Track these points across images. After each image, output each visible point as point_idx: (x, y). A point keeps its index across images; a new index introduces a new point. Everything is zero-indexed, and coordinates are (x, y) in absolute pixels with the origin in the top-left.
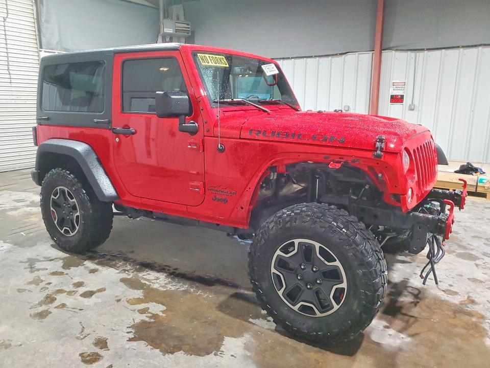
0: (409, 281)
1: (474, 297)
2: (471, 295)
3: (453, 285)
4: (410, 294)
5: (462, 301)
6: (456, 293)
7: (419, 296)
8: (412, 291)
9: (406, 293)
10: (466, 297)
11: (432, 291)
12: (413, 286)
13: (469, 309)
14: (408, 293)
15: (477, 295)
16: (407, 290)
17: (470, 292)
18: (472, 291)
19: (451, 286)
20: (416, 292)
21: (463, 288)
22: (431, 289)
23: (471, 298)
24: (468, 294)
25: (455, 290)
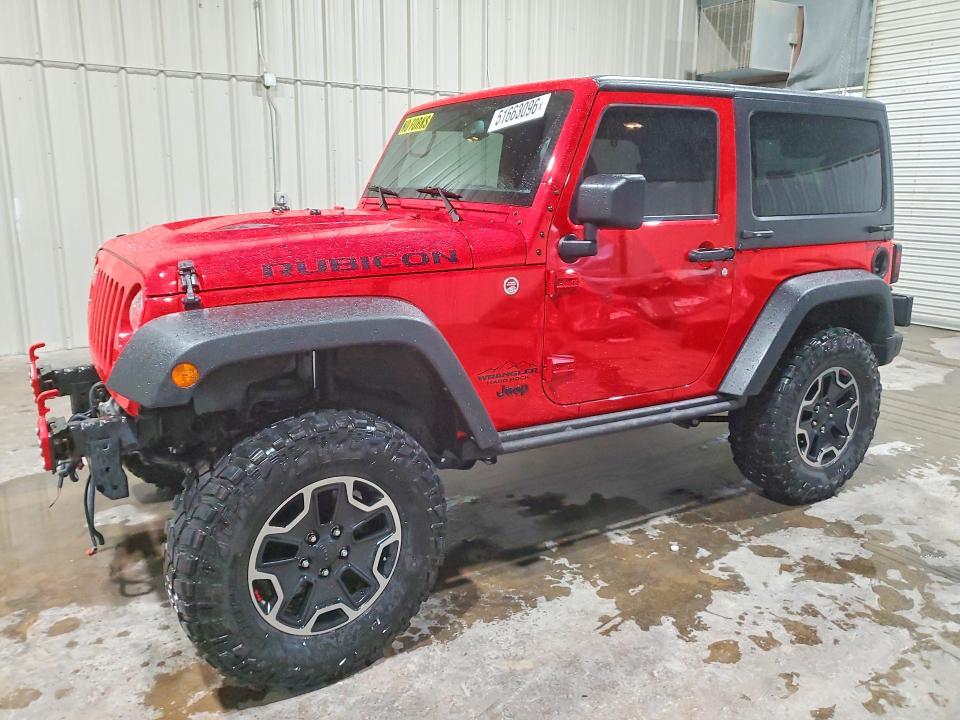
0: (161, 603)
1: (14, 646)
2: (20, 647)
3: (68, 650)
4: (135, 579)
5: (35, 621)
6: (53, 632)
7: (118, 586)
8: (138, 586)
9: (144, 577)
10: (29, 636)
11: (103, 608)
12: (143, 596)
13: (16, 613)
14: (139, 579)
15: (8, 653)
16: (149, 583)
17: (24, 652)
18: (20, 659)
19: (72, 644)
20: (130, 589)
21: (41, 652)
22: (106, 613)
23: (18, 638)
24: (28, 646)
25: (59, 637)
